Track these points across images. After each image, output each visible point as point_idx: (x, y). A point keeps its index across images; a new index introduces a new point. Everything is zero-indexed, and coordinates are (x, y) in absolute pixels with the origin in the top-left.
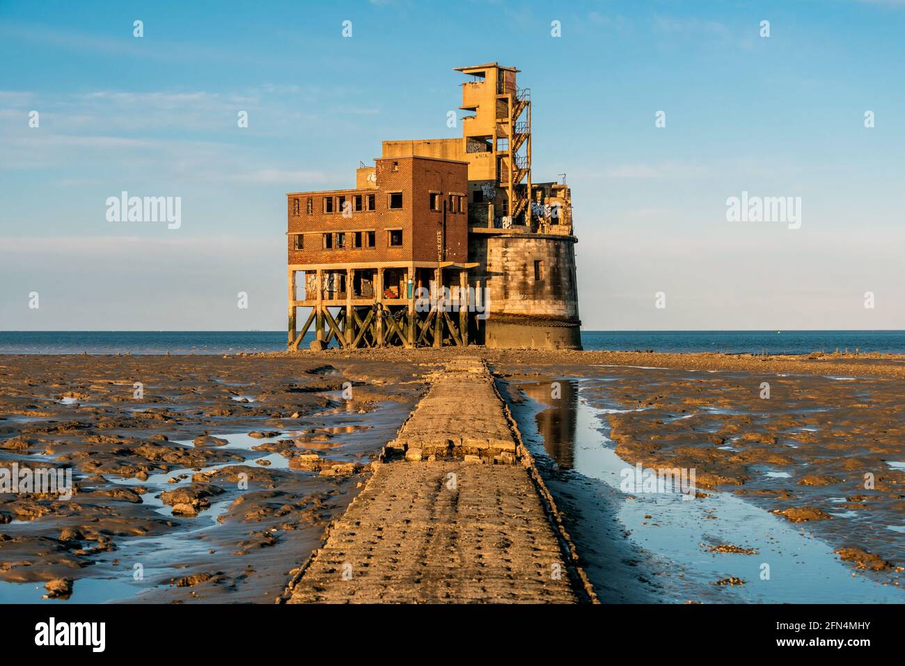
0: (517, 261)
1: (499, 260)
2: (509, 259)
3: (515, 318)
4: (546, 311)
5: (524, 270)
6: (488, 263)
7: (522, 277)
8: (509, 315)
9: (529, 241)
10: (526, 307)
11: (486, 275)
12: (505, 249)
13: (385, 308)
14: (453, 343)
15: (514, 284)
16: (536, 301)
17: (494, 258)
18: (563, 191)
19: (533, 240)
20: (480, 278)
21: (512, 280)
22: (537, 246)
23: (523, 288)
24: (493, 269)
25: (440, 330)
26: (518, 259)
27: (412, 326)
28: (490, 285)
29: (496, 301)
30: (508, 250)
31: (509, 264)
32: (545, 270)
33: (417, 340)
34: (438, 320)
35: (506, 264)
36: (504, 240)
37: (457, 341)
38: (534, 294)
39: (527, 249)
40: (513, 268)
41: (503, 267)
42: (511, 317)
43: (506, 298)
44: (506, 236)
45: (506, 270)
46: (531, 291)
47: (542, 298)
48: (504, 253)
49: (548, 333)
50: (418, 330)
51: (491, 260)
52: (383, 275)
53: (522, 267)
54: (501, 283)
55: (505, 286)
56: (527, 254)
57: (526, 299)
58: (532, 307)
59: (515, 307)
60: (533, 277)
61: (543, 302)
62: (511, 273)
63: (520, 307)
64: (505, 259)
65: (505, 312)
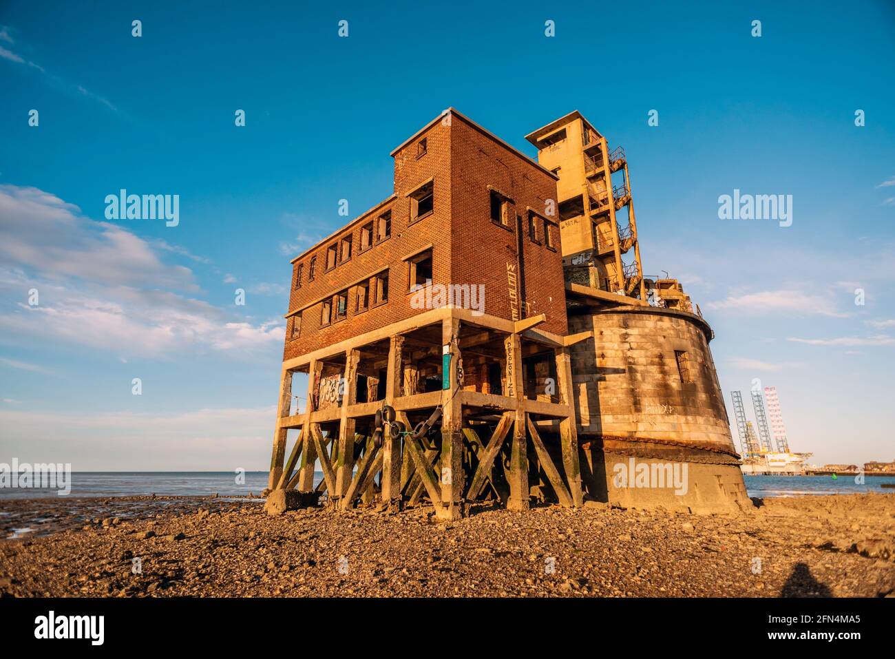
0: (647, 349)
1: (616, 347)
2: (633, 345)
3: (660, 447)
4: (708, 437)
5: (662, 364)
6: (598, 352)
7: (659, 376)
8: (647, 441)
9: (661, 320)
10: (675, 428)
11: (597, 373)
12: (624, 331)
13: (400, 418)
14: (551, 497)
15: (647, 387)
16: (690, 418)
17: (607, 345)
18: (673, 286)
19: (666, 319)
20: (587, 377)
21: (644, 380)
22: (674, 329)
23: (664, 393)
24: (609, 364)
25: (522, 467)
26: (648, 346)
27: (449, 457)
28: (605, 388)
29: (620, 417)
30: (629, 331)
31: (635, 354)
32: (693, 366)
33: (464, 496)
34: (517, 445)
35: (629, 354)
36: (622, 316)
37: (560, 493)
38: (684, 404)
39: (660, 332)
40: (642, 360)
41: (626, 359)
42: (651, 446)
43: (638, 410)
44: (624, 308)
45: (630, 363)
46: (677, 399)
47: (697, 413)
48: (625, 337)
49: (719, 476)
50: (468, 468)
51: (603, 348)
52: (399, 349)
53: (657, 360)
54: (625, 385)
55: (633, 390)
56: (661, 340)
57: (672, 414)
58: (685, 428)
59: (656, 428)
60: (678, 377)
61: (700, 420)
62: (639, 368)
63: (665, 428)
64: (627, 346)
65: (638, 435)
